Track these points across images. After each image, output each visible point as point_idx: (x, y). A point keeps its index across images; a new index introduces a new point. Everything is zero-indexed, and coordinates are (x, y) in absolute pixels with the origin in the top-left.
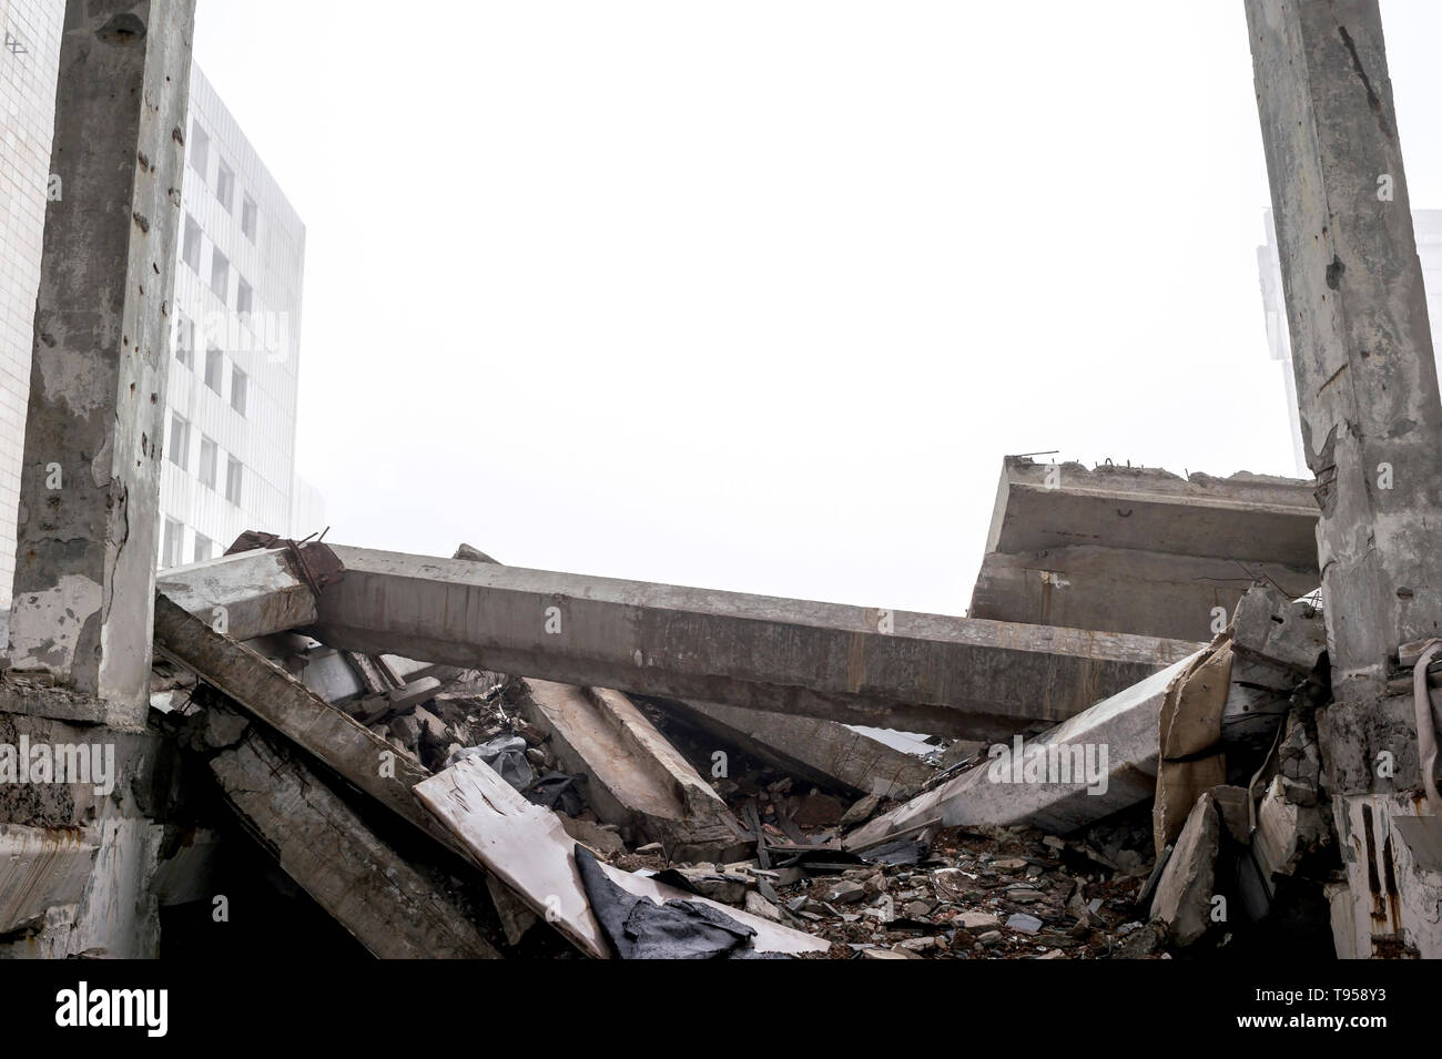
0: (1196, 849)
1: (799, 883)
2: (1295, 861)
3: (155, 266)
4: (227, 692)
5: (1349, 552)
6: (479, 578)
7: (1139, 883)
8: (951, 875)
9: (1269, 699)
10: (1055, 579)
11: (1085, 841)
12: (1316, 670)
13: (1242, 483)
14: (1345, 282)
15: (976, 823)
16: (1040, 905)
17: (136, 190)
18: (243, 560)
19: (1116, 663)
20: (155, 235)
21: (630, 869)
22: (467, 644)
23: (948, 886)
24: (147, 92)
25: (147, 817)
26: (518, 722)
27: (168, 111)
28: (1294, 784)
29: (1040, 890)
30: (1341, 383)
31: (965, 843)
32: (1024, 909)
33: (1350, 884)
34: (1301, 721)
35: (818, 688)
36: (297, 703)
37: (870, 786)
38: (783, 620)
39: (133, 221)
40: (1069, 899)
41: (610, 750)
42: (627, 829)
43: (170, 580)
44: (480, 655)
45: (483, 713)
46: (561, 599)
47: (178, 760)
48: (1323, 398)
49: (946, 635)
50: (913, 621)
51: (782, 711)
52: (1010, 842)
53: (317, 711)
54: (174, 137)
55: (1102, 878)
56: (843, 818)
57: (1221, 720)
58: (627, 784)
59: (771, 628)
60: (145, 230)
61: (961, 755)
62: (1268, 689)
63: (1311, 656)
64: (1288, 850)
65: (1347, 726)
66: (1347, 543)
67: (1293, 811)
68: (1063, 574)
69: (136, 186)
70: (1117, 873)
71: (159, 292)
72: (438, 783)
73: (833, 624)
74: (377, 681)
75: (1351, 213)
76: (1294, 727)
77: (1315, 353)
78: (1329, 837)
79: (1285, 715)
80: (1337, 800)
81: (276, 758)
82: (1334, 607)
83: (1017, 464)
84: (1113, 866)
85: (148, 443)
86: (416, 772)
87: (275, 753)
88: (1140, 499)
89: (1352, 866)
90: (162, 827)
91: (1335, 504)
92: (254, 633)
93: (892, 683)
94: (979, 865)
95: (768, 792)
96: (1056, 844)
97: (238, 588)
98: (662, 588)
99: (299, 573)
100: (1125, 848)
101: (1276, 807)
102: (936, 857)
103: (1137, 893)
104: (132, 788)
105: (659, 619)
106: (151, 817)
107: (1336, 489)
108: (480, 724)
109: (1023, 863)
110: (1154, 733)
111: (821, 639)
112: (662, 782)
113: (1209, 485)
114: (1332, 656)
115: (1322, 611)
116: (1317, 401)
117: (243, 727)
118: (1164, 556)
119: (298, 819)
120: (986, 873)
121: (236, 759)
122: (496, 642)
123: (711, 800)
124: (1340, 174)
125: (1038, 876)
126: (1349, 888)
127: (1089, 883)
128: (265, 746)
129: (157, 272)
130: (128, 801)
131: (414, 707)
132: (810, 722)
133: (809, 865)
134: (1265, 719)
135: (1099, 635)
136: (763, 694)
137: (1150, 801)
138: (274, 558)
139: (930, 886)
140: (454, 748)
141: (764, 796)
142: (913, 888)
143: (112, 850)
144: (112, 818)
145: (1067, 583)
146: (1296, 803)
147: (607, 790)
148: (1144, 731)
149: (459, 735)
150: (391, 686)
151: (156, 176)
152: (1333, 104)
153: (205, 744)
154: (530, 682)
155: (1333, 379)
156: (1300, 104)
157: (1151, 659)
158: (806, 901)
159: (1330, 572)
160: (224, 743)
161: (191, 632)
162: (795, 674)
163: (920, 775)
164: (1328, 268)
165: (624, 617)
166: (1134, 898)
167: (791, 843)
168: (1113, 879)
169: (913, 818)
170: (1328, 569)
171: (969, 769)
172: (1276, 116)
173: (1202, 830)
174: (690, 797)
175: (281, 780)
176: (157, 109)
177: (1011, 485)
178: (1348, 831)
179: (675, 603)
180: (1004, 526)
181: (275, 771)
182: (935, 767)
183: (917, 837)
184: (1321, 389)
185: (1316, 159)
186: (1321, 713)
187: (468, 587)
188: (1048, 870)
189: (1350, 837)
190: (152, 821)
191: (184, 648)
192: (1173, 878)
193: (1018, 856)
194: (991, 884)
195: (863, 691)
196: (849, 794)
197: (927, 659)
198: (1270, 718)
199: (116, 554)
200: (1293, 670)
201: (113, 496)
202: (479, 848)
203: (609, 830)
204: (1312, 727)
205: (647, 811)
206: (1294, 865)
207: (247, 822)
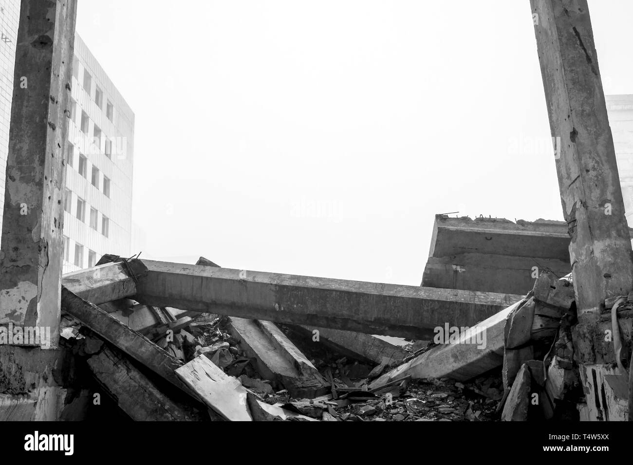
0: (520, 389)
1: (347, 407)
2: (564, 394)
3: (59, 144)
4: (94, 330)
5: (583, 258)
6: (208, 273)
7: (497, 403)
8: (414, 402)
9: (551, 321)
10: (459, 268)
11: (474, 384)
12: (570, 309)
13: (540, 224)
14: (579, 139)
15: (426, 377)
16: (453, 415)
17: (49, 112)
18: (104, 268)
19: (485, 305)
20: (58, 131)
21: (271, 403)
22: (201, 302)
23: (413, 406)
24: (53, 69)
25: (60, 386)
26: (227, 335)
27: (63, 76)
28: (562, 360)
29: (453, 407)
30: (577, 183)
31: (421, 386)
32: (446, 417)
33: (588, 404)
34: (565, 331)
35: (355, 319)
36: (124, 334)
37: (381, 360)
38: (340, 290)
39: (48, 125)
40: (466, 411)
41: (267, 347)
42: (274, 382)
43: (71, 278)
44: (209, 307)
45: (211, 331)
46: (242, 282)
47: (73, 360)
48: (570, 190)
49: (412, 294)
50: (396, 289)
51: (340, 329)
52: (441, 385)
53: (133, 337)
54: (66, 87)
55: (481, 401)
56: (369, 375)
57: (531, 331)
58: (273, 362)
59: (334, 293)
60: (54, 129)
61: (419, 346)
62: (551, 318)
63: (568, 303)
64: (561, 389)
65: (584, 334)
66: (582, 254)
67: (562, 371)
68: (462, 266)
69: (49, 110)
70: (487, 399)
71: (61, 156)
72: (186, 368)
73: (362, 290)
74: (164, 318)
75: (580, 109)
76: (562, 334)
77: (567, 170)
78: (578, 383)
79: (558, 329)
80: (581, 366)
81: (116, 358)
82: (577, 281)
83: (441, 218)
84: (487, 396)
85: (57, 222)
86: (177, 363)
87: (115, 356)
88: (495, 232)
89: (588, 396)
90: (66, 390)
91: (577, 236)
92: (109, 299)
93: (387, 316)
94: (426, 396)
95: (337, 364)
96: (460, 386)
97: (101, 280)
98: (287, 276)
99: (128, 273)
100: (491, 387)
101: (555, 370)
102: (408, 393)
103: (496, 407)
104: (53, 373)
105: (285, 290)
106: (61, 386)
107: (577, 230)
108: (209, 336)
109: (446, 395)
110: (502, 337)
111: (356, 297)
112: (289, 361)
113: (526, 225)
114: (577, 303)
115: (572, 283)
116: (568, 191)
117: (102, 345)
118: (506, 257)
119: (126, 385)
120: (430, 400)
121: (98, 358)
122: (215, 301)
123: (310, 368)
124: (575, 92)
125: (453, 401)
126: (587, 406)
127: (475, 403)
128: (111, 353)
129: (60, 147)
130: (51, 379)
131: (180, 330)
132: (354, 334)
133: (352, 398)
134: (550, 330)
135: (479, 293)
136: (331, 321)
137: (501, 367)
138: (117, 267)
139: (405, 407)
140: (198, 347)
141: (334, 365)
142: (397, 408)
143: (43, 402)
144: (43, 387)
145: (464, 270)
146: (564, 368)
147: (265, 365)
148: (497, 336)
149: (200, 342)
150: (170, 321)
151: (59, 105)
152: (571, 61)
153: (85, 353)
154: (231, 318)
155: (574, 181)
156: (557, 62)
157: (501, 303)
158: (349, 415)
159: (576, 266)
160: (93, 352)
161: (77, 304)
162: (345, 312)
163: (403, 355)
164: (571, 133)
165: (270, 289)
166: (495, 410)
167: (346, 387)
168: (486, 401)
169: (398, 375)
170: (575, 265)
171: (423, 353)
172: (547, 66)
173: (522, 380)
174: (301, 367)
175: (118, 368)
176: (58, 76)
177: (438, 228)
178: (586, 381)
179: (292, 283)
180: (436, 245)
181: (116, 364)
182: (408, 352)
183: (400, 384)
184: (569, 186)
185: (564, 86)
186: (573, 329)
187: (202, 277)
188: (457, 398)
189: (587, 383)
190: (62, 387)
191: (74, 311)
192: (511, 402)
193: (444, 392)
194: (431, 405)
195: (375, 319)
196: (371, 364)
197: (403, 306)
198: (552, 330)
199: (43, 271)
200: (561, 309)
201: (41, 246)
202: (204, 397)
203: (266, 383)
204: (570, 334)
205: (282, 374)
206: (563, 395)
207: (104, 387)
